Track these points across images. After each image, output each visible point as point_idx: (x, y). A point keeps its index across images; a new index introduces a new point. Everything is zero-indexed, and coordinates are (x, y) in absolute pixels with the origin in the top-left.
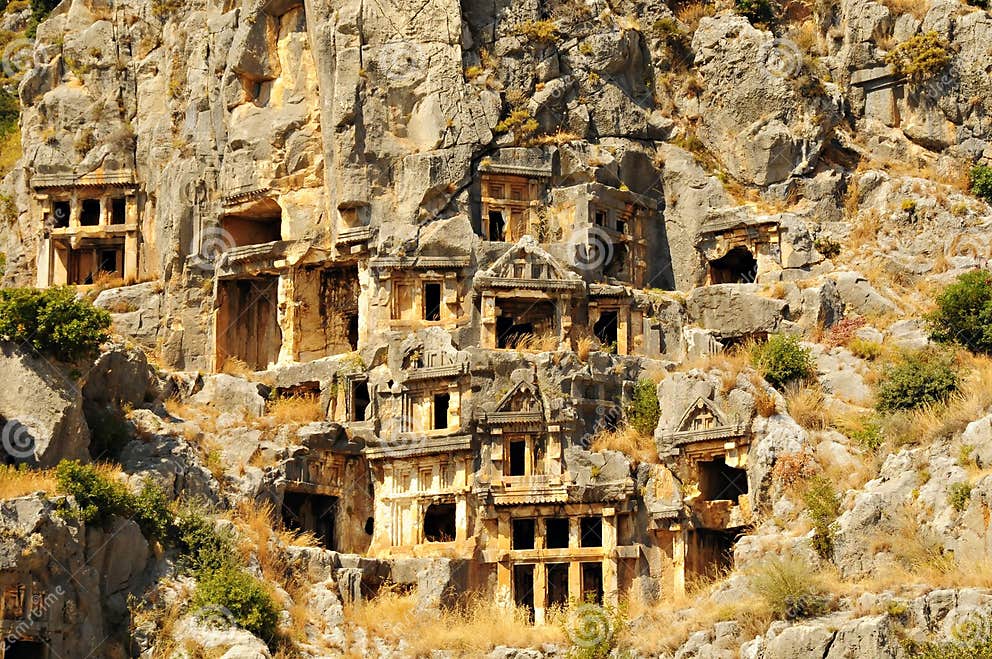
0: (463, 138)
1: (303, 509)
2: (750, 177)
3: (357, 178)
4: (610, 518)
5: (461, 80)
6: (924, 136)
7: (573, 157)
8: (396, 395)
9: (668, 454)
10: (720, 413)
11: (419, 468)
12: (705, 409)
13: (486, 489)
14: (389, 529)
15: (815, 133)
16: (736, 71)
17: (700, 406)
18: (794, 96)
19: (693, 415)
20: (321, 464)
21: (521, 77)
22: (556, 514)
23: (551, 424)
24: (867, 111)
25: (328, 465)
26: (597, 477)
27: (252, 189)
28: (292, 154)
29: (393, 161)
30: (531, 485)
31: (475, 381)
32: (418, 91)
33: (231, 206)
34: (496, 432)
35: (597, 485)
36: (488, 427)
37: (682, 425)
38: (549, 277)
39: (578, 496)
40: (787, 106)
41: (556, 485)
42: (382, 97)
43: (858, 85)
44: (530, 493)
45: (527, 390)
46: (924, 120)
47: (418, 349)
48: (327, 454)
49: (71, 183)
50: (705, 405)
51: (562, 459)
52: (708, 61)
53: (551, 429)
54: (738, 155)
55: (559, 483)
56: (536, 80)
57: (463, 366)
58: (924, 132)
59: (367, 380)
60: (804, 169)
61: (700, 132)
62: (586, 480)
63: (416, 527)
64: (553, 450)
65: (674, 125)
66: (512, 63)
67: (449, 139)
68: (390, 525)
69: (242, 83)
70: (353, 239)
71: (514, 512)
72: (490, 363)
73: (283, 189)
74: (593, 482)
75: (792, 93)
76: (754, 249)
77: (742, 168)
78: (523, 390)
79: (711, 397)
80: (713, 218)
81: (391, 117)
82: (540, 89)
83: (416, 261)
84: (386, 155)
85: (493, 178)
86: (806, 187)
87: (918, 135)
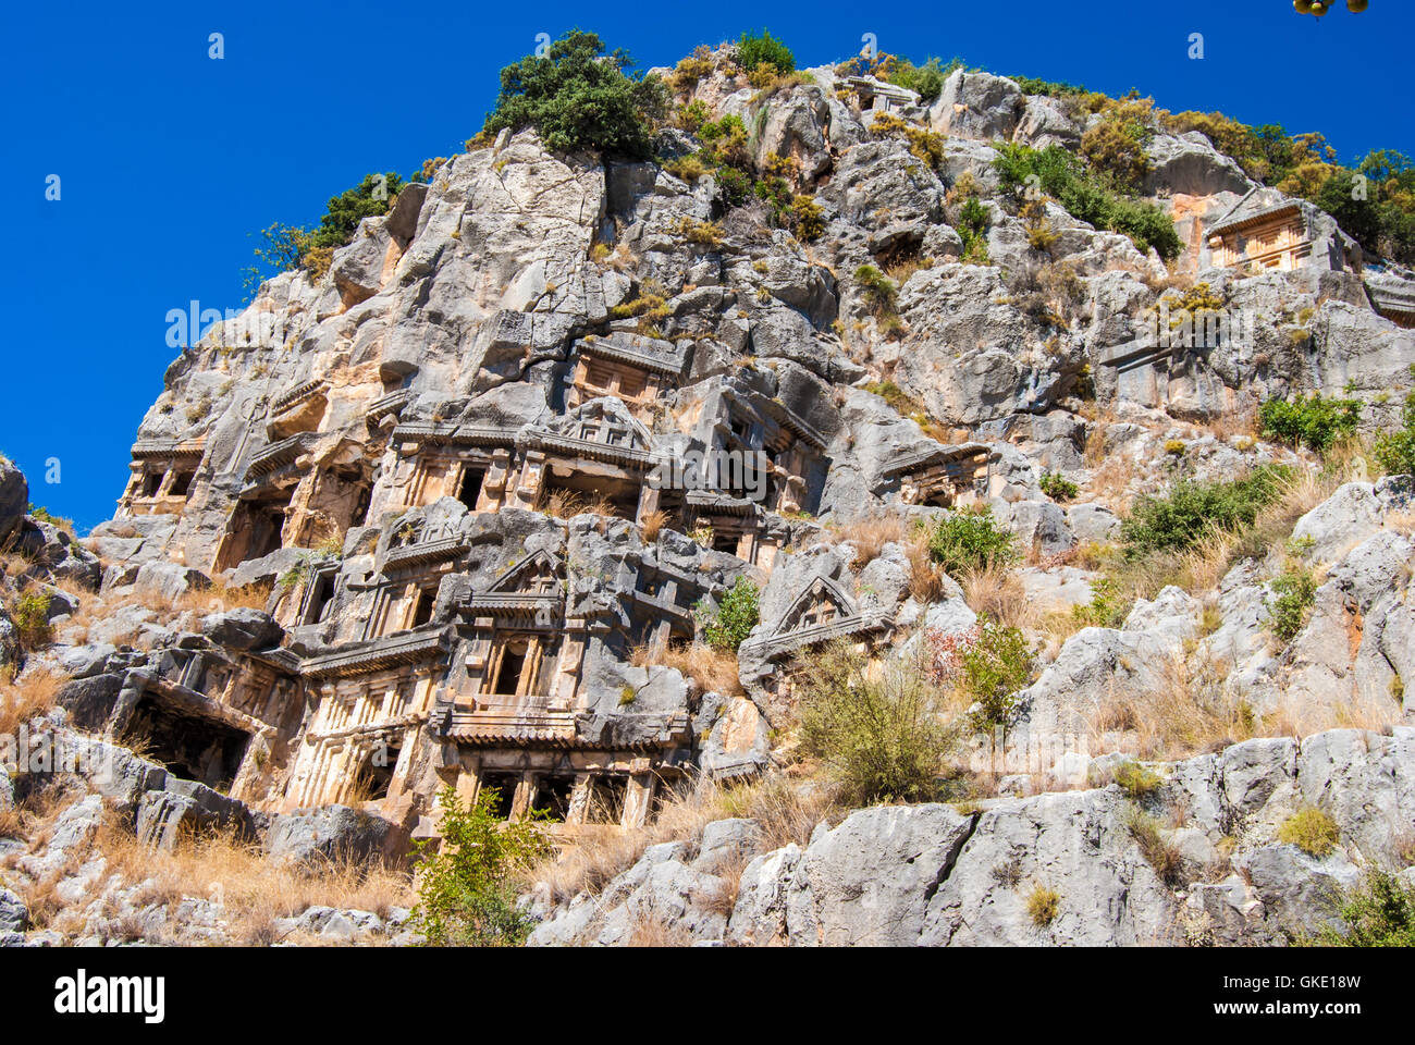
0: (564, 307)
1: (206, 755)
2: (956, 414)
3: (412, 339)
4: (642, 778)
5: (581, 255)
6: (1193, 408)
7: (712, 352)
8: (370, 589)
9: (755, 676)
10: (846, 596)
11: (370, 690)
12: (825, 595)
13: (445, 709)
14: (303, 783)
15: (1048, 365)
16: (950, 303)
17: (817, 590)
18: (1022, 322)
19: (804, 606)
20: (230, 672)
21: (666, 274)
22: (555, 766)
23: (573, 617)
24: (1120, 393)
25: (242, 680)
26: (628, 702)
27: (305, 384)
28: (361, 343)
29: (466, 326)
30: (519, 709)
31: (476, 553)
32: (521, 259)
33: (281, 412)
34: (483, 622)
35: (628, 715)
36: (470, 615)
37: (783, 625)
38: (632, 446)
39: (592, 734)
40: (1012, 333)
41: (560, 711)
42: (475, 263)
43: (1109, 364)
44: (515, 721)
45: (546, 565)
46: (1195, 390)
47: (414, 524)
48: (243, 659)
49: (169, 448)
50: (824, 589)
51: (578, 674)
52: (916, 305)
53: (569, 624)
54: (943, 390)
55: (562, 707)
56: (686, 281)
57: (464, 535)
58: (1195, 403)
59: (339, 570)
60: (1030, 403)
61: (897, 378)
62: (610, 707)
63: (341, 780)
64: (567, 656)
65: (865, 372)
66: (658, 258)
67: (545, 303)
68: (306, 776)
69: (342, 297)
70: (384, 407)
71: (491, 759)
72: (501, 523)
73: (337, 382)
74: (621, 711)
75: (1020, 318)
76: (953, 491)
77: (947, 404)
78: (538, 562)
79: (835, 575)
80: (901, 452)
81: (481, 285)
82: (688, 291)
83: (455, 430)
84: (459, 318)
85: (597, 361)
86: (1033, 425)
87: (1186, 407)
